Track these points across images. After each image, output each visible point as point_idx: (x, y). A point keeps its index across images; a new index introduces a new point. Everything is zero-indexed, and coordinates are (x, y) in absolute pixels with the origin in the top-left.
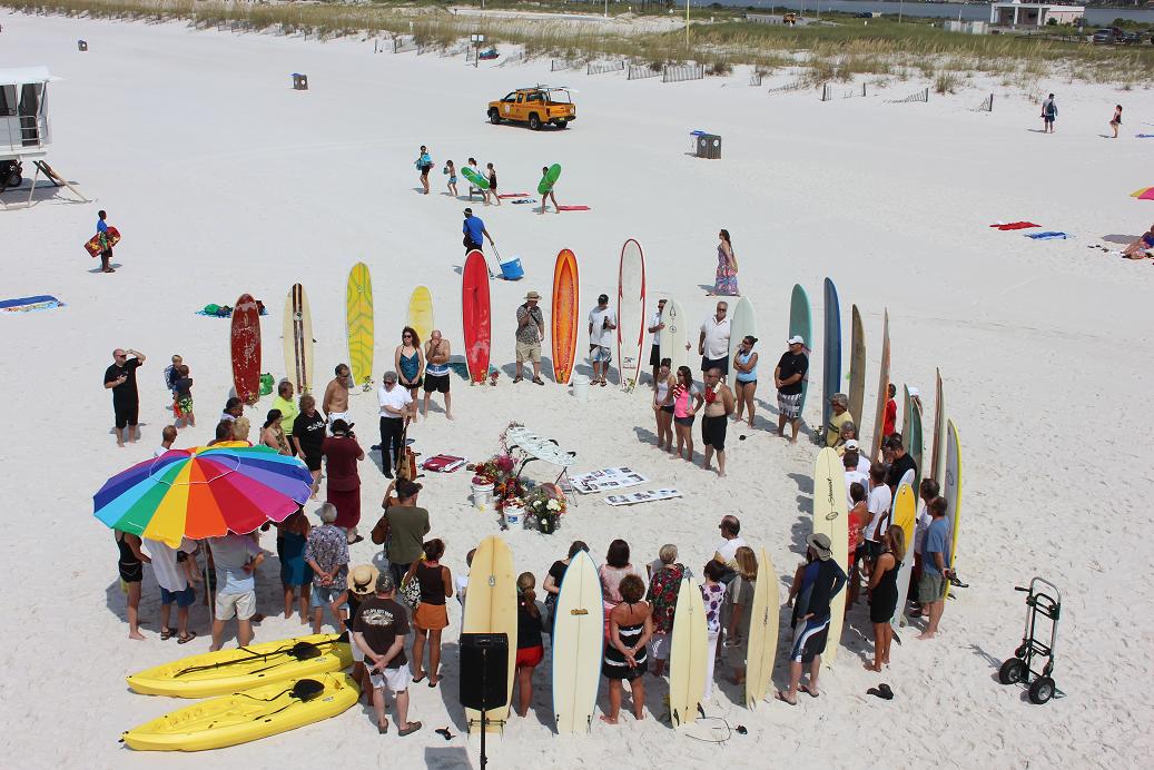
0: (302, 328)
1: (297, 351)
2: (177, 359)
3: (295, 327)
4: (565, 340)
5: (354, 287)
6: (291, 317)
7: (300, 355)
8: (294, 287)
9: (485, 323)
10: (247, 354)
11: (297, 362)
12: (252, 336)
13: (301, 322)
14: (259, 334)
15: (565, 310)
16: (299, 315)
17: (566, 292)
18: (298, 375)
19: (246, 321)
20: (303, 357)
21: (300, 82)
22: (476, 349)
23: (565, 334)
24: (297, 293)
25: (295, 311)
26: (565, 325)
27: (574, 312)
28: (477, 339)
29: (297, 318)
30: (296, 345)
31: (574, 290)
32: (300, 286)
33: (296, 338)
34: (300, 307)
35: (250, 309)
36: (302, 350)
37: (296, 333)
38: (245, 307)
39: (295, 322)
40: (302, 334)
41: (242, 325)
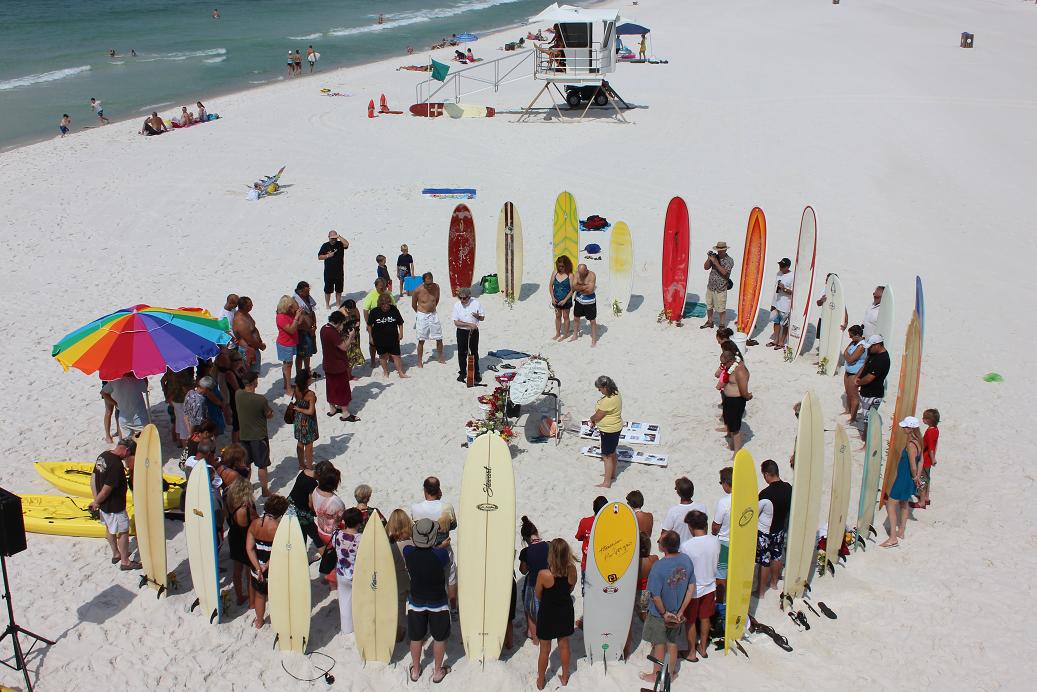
0: (512, 241)
1: (507, 260)
2: (404, 248)
3: (507, 239)
4: (749, 296)
5: (561, 213)
6: (504, 230)
7: (509, 264)
8: (506, 204)
9: (682, 266)
10: (461, 255)
11: (507, 269)
12: (467, 240)
13: (512, 236)
14: (474, 240)
15: (752, 267)
16: (511, 230)
17: (754, 250)
18: (507, 282)
19: (462, 227)
20: (512, 266)
21: (967, 40)
22: (672, 289)
23: (750, 291)
24: (509, 210)
25: (507, 225)
26: (751, 282)
27: (760, 271)
28: (673, 280)
29: (509, 232)
30: (507, 255)
31: (762, 249)
32: (512, 205)
33: (507, 249)
34: (512, 223)
35: (466, 217)
36: (512, 260)
37: (507, 245)
38: (461, 215)
39: (506, 235)
40: (512, 246)
41: (458, 230)
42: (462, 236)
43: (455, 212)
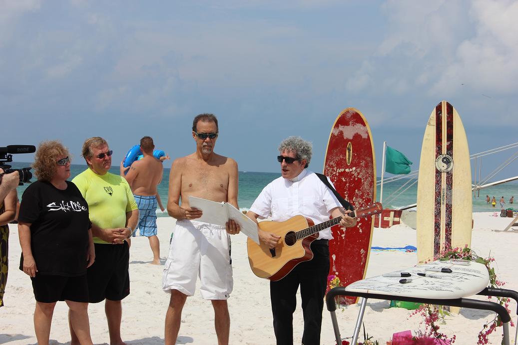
0: (449, 186)
3: (438, 183)
6: (432, 163)
8: (440, 108)
12: (358, 184)
13: (450, 176)
16: (447, 162)
19: (349, 156)
24: (445, 121)
25: (439, 151)
29: (442, 166)
30: (438, 214)
32: (450, 108)
33: (438, 203)
34: (450, 148)
35: (357, 136)
36: (449, 225)
37: (438, 194)
38: (349, 132)
39: (438, 173)
40: (449, 197)
41: (340, 164)
42: (349, 175)
43: (337, 126)
